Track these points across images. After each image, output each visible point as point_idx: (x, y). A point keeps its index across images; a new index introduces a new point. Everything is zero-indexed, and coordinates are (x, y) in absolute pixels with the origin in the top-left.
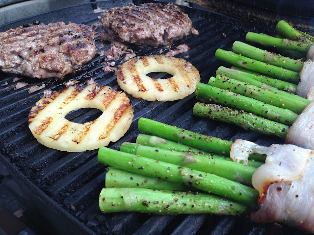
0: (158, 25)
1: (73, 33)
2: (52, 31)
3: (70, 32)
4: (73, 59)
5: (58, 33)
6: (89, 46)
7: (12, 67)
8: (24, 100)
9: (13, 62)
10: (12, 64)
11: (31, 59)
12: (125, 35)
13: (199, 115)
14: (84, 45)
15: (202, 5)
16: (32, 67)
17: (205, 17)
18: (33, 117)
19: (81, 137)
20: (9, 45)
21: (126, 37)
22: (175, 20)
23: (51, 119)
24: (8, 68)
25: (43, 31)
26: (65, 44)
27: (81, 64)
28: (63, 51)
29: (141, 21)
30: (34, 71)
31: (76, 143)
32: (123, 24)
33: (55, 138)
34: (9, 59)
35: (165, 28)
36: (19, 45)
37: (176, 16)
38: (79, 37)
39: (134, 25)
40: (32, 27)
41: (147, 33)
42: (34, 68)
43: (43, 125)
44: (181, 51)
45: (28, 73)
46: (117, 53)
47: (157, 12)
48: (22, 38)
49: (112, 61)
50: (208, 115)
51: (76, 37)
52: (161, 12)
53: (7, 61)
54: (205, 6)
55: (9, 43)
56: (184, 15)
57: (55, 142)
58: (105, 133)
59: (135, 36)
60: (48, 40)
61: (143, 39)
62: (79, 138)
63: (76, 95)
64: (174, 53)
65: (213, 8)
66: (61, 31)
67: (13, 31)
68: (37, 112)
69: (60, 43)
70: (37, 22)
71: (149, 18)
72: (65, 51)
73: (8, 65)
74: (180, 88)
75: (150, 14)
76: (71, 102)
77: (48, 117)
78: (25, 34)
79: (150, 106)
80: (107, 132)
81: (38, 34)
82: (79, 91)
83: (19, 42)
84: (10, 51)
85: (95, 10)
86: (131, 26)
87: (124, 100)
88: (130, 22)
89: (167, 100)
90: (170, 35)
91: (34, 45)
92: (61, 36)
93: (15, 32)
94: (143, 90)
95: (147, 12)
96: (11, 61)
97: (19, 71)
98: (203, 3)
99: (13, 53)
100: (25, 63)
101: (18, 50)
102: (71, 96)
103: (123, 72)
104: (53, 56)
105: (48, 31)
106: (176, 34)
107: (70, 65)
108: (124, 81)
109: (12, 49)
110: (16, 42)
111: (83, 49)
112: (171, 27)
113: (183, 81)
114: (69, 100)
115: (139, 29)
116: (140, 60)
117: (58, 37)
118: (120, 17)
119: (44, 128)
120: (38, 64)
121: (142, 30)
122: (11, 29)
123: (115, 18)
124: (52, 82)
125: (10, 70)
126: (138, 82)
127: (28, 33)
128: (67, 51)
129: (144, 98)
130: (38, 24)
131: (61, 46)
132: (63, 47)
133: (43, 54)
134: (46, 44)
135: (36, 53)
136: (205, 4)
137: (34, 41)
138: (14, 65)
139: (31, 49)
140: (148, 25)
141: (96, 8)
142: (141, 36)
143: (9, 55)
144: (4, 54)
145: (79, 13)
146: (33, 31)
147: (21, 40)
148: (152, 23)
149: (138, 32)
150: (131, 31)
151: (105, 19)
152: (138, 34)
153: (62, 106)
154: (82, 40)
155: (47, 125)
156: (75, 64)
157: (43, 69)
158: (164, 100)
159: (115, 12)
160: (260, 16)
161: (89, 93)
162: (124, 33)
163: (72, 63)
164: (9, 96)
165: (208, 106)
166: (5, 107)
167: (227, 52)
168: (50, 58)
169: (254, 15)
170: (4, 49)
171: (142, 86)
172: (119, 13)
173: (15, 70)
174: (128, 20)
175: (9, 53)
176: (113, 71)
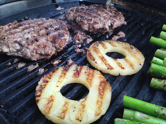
0: (106, 20)
1: (54, 26)
2: (39, 25)
3: (51, 25)
4: (57, 45)
5: (44, 26)
6: (66, 35)
7: (14, 52)
8: (26, 77)
9: (15, 48)
10: (14, 50)
11: (29, 47)
12: (85, 27)
13: (155, 88)
14: (63, 35)
15: (123, 5)
16: (31, 53)
17: (126, 13)
18: (39, 96)
19: (81, 115)
20: (12, 36)
21: (86, 28)
22: (116, 16)
23: (53, 98)
24: (11, 53)
25: (33, 25)
26: (51, 35)
27: (63, 49)
28: (50, 40)
29: (95, 17)
30: (32, 56)
31: (79, 121)
32: (84, 20)
33: (62, 117)
34: (12, 46)
35: (111, 21)
36: (19, 36)
37: (115, 14)
38: (59, 29)
39: (91, 20)
40: (25, 22)
41: (101, 25)
42: (32, 54)
43: (48, 103)
44: (121, 36)
45: (28, 57)
46: (81, 38)
47: (104, 11)
48: (20, 30)
49: (79, 44)
50: (163, 88)
51: (56, 30)
52: (106, 11)
53: (11, 48)
54: (125, 6)
55: (11, 35)
56: (119, 12)
57: (62, 120)
58: (98, 109)
59: (93, 27)
60: (38, 32)
61: (98, 29)
62: (79, 115)
63: (65, 74)
64: (117, 37)
65: (130, 7)
66: (45, 25)
67: (12, 25)
68: (41, 91)
69: (47, 34)
70: (27, 18)
71: (99, 15)
72: (51, 39)
73: (12, 51)
74: (135, 66)
75: (99, 12)
76: (63, 80)
77: (50, 95)
78: (21, 27)
79: (117, 80)
80: (99, 108)
81: (30, 27)
82: (66, 70)
83: (18, 34)
84: (13, 41)
85: (57, 8)
86: (90, 21)
87: (101, 78)
88: (88, 17)
89: (126, 75)
90: (114, 26)
91: (29, 36)
92: (46, 28)
93: (13, 26)
94: (111, 68)
95: (98, 11)
96: (14, 48)
97: (20, 54)
98: (123, 4)
99: (16, 42)
100: (25, 50)
101: (19, 40)
102: (62, 75)
103: (91, 54)
104: (45, 44)
105: (36, 24)
106: (117, 25)
107: (55, 49)
108: (95, 61)
109: (15, 40)
110: (16, 34)
111: (63, 38)
112: (115, 21)
113: (135, 60)
114: (61, 79)
115: (95, 23)
116: (100, 44)
117: (45, 29)
118: (81, 14)
119: (50, 106)
120: (35, 51)
121: (98, 23)
122: (10, 23)
123: (77, 15)
124: (42, 61)
125: (12, 54)
126: (105, 62)
127: (23, 27)
128: (53, 40)
129: (111, 74)
130: (28, 20)
131: (48, 36)
132: (49, 37)
133: (38, 43)
134: (37, 35)
135: (32, 42)
136: (125, 5)
137: (29, 33)
138: (15, 51)
139: (28, 39)
140: (100, 19)
141: (58, 7)
142: (97, 28)
143: (12, 44)
144: (9, 43)
145: (48, 10)
146: (26, 25)
147: (19, 32)
148: (102, 19)
149: (95, 25)
150: (90, 24)
151: (70, 15)
152: (95, 26)
153: (58, 85)
154: (61, 31)
155: (51, 103)
156: (59, 49)
157: (38, 54)
158: (125, 75)
159: (76, 11)
160: (159, 13)
161: (74, 72)
162: (85, 25)
163: (56, 48)
164: (14, 74)
165: (163, 81)
166: (13, 85)
167: (158, 39)
168: (43, 46)
169: (156, 12)
170: (9, 40)
171: (109, 64)
172: (78, 11)
173: (16, 54)
174: (86, 16)
175: (12, 42)
176: (82, 52)
